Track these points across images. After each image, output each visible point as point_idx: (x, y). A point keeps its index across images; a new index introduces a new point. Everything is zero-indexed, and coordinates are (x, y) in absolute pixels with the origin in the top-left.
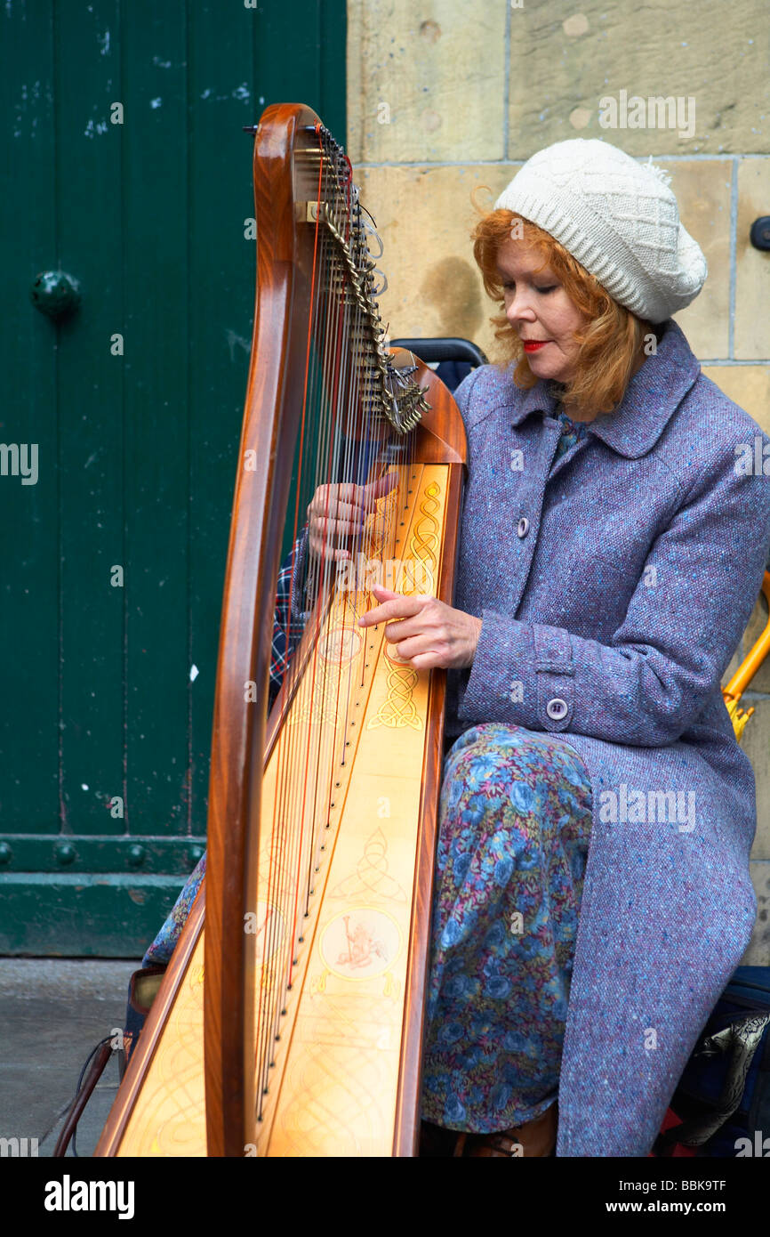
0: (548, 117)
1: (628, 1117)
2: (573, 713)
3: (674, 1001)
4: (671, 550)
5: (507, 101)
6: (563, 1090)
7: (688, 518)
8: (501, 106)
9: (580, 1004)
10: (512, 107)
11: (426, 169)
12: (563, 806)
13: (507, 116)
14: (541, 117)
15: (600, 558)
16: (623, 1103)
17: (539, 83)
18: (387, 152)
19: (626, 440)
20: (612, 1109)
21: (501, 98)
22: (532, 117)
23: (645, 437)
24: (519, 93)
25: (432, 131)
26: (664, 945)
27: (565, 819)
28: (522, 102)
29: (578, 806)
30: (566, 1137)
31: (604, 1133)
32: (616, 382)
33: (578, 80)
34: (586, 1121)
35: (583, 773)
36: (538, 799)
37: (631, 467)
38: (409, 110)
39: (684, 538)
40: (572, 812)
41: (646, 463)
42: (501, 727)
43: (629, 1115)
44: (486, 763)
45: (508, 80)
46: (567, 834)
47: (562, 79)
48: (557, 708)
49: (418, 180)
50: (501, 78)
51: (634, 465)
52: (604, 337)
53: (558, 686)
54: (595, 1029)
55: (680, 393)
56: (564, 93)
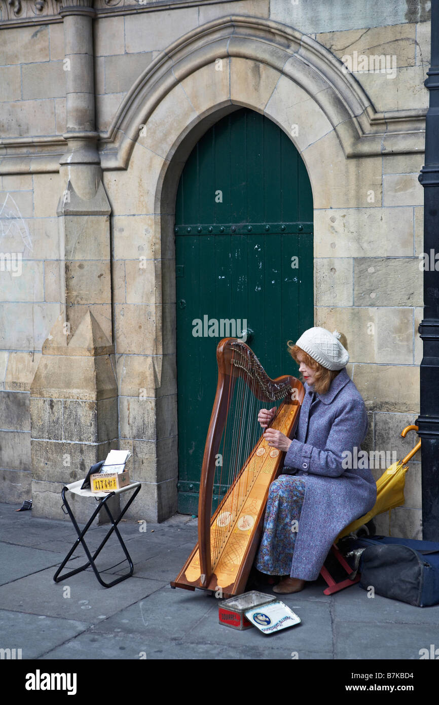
0: (364, 295)
1: (309, 567)
2: (309, 467)
3: (321, 541)
4: (334, 428)
5: (353, 290)
6: (293, 559)
7: (337, 420)
8: (352, 291)
9: (298, 540)
10: (355, 292)
11: (333, 309)
12: (295, 495)
13: (354, 295)
14: (363, 295)
15: (318, 429)
16: (308, 563)
17: (362, 285)
18: (322, 303)
19: (326, 400)
20: (306, 565)
21: (352, 289)
22: (360, 295)
23: (330, 399)
24: (356, 288)
25: (334, 298)
26: (320, 528)
27: (295, 498)
28: (357, 291)
29: (299, 495)
30: (293, 570)
31: (303, 570)
32: (325, 387)
33: (372, 285)
34: (299, 567)
35: (303, 487)
36: (286, 493)
37: (326, 407)
38: (328, 292)
39: (337, 425)
40: (297, 496)
41: (330, 406)
42: (284, 475)
43: (309, 566)
44: (275, 484)
45: (354, 284)
46: (296, 502)
47: (368, 284)
48: (305, 465)
49: (331, 311)
50: (352, 284)
51: (327, 406)
52: (319, 376)
53: (306, 460)
54: (302, 546)
55: (340, 388)
56: (368, 288)
